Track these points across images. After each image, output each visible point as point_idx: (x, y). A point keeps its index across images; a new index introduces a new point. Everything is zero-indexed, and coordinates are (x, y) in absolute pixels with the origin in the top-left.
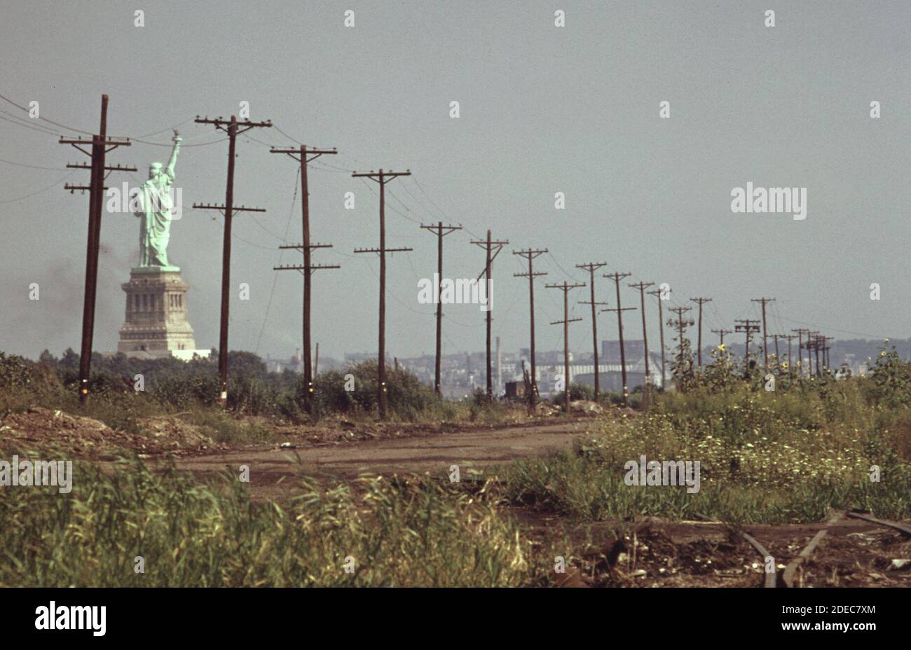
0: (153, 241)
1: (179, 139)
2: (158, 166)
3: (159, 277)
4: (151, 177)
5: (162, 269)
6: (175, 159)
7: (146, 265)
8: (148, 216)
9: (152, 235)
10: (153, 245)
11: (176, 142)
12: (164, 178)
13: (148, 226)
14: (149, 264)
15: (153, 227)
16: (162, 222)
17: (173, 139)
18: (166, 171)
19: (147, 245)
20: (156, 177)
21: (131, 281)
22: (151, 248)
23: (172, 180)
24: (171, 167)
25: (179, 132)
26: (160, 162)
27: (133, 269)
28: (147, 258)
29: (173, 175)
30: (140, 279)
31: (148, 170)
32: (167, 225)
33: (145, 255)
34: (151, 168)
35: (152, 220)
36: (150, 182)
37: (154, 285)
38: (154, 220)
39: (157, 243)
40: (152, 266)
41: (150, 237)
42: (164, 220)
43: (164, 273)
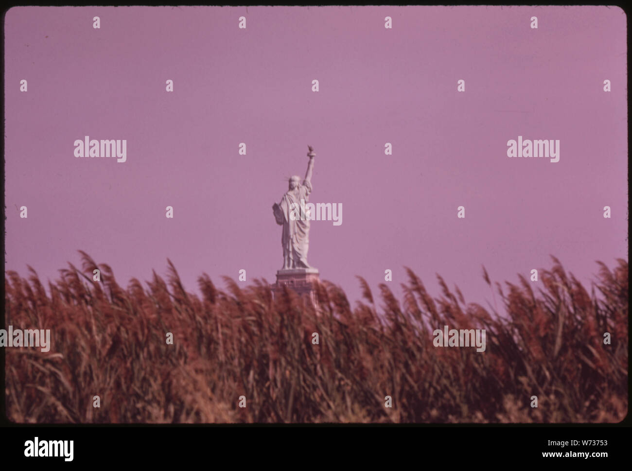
0: (296, 246)
1: (313, 154)
2: (297, 179)
3: (305, 277)
4: (291, 188)
5: (307, 271)
6: (311, 172)
7: (291, 268)
8: (291, 224)
9: (295, 241)
10: (296, 249)
11: (311, 157)
12: (304, 189)
13: (291, 233)
14: (294, 266)
15: (295, 234)
16: (302, 229)
17: (308, 155)
18: (304, 183)
19: (291, 250)
20: (296, 189)
21: (277, 282)
22: (294, 252)
23: (310, 191)
24: (309, 179)
25: (313, 147)
26: (297, 175)
27: (278, 272)
28: (291, 262)
29: (311, 186)
30: (287, 280)
31: (288, 183)
32: (307, 231)
33: (289, 258)
34: (291, 181)
35: (294, 226)
36: (291, 193)
37: (301, 285)
38: (296, 228)
39: (300, 248)
40: (297, 268)
41: (293, 243)
42: (305, 226)
43: (309, 274)
